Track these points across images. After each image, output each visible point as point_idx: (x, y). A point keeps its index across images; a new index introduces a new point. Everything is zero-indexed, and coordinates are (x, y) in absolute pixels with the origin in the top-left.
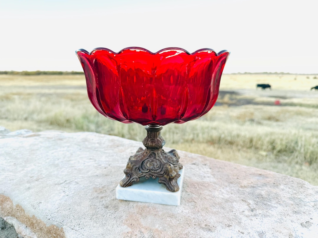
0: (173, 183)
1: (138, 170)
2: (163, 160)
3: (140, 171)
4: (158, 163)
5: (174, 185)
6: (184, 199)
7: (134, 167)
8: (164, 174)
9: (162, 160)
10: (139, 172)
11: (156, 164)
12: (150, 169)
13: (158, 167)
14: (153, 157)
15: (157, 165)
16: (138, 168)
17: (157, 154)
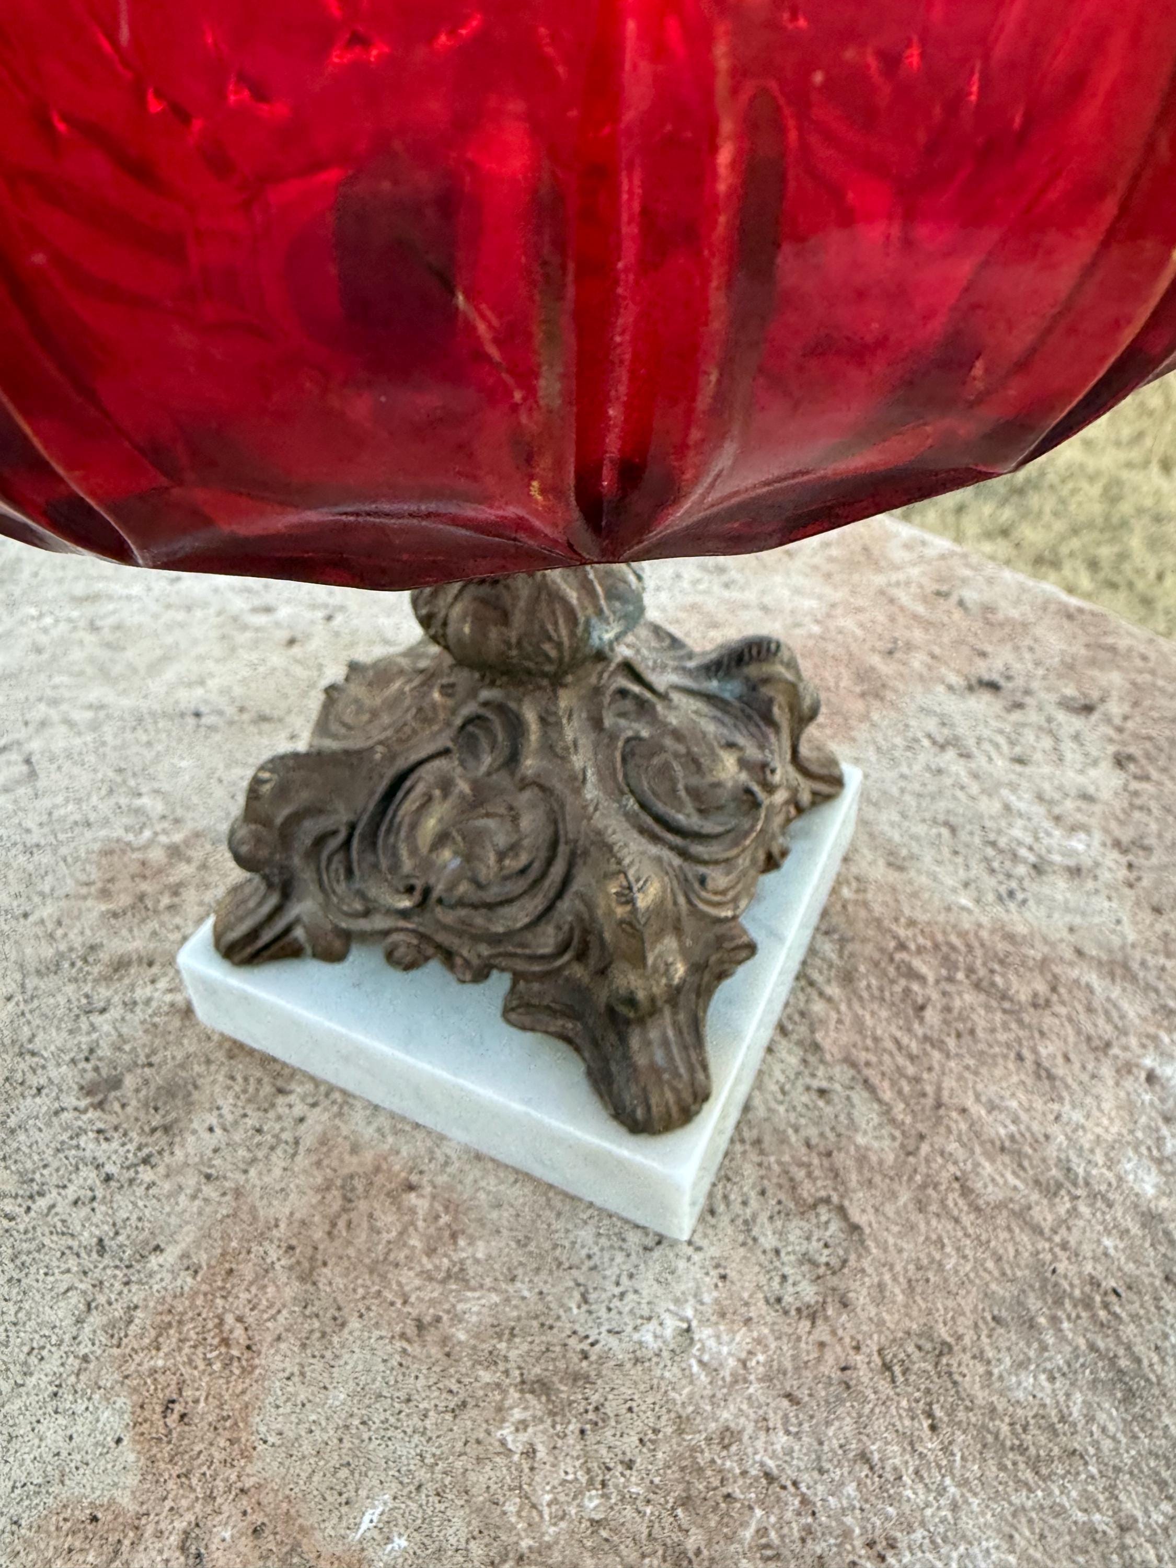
0: (648, 1043)
1: (337, 863)
2: (591, 792)
3: (349, 872)
4: (525, 823)
5: (654, 1069)
6: (758, 1142)
7: (308, 824)
8: (561, 954)
9: (578, 792)
10: (341, 888)
11: (502, 840)
12: (427, 892)
13: (523, 871)
14: (494, 744)
15: (513, 848)
16: (342, 836)
17: (543, 720)
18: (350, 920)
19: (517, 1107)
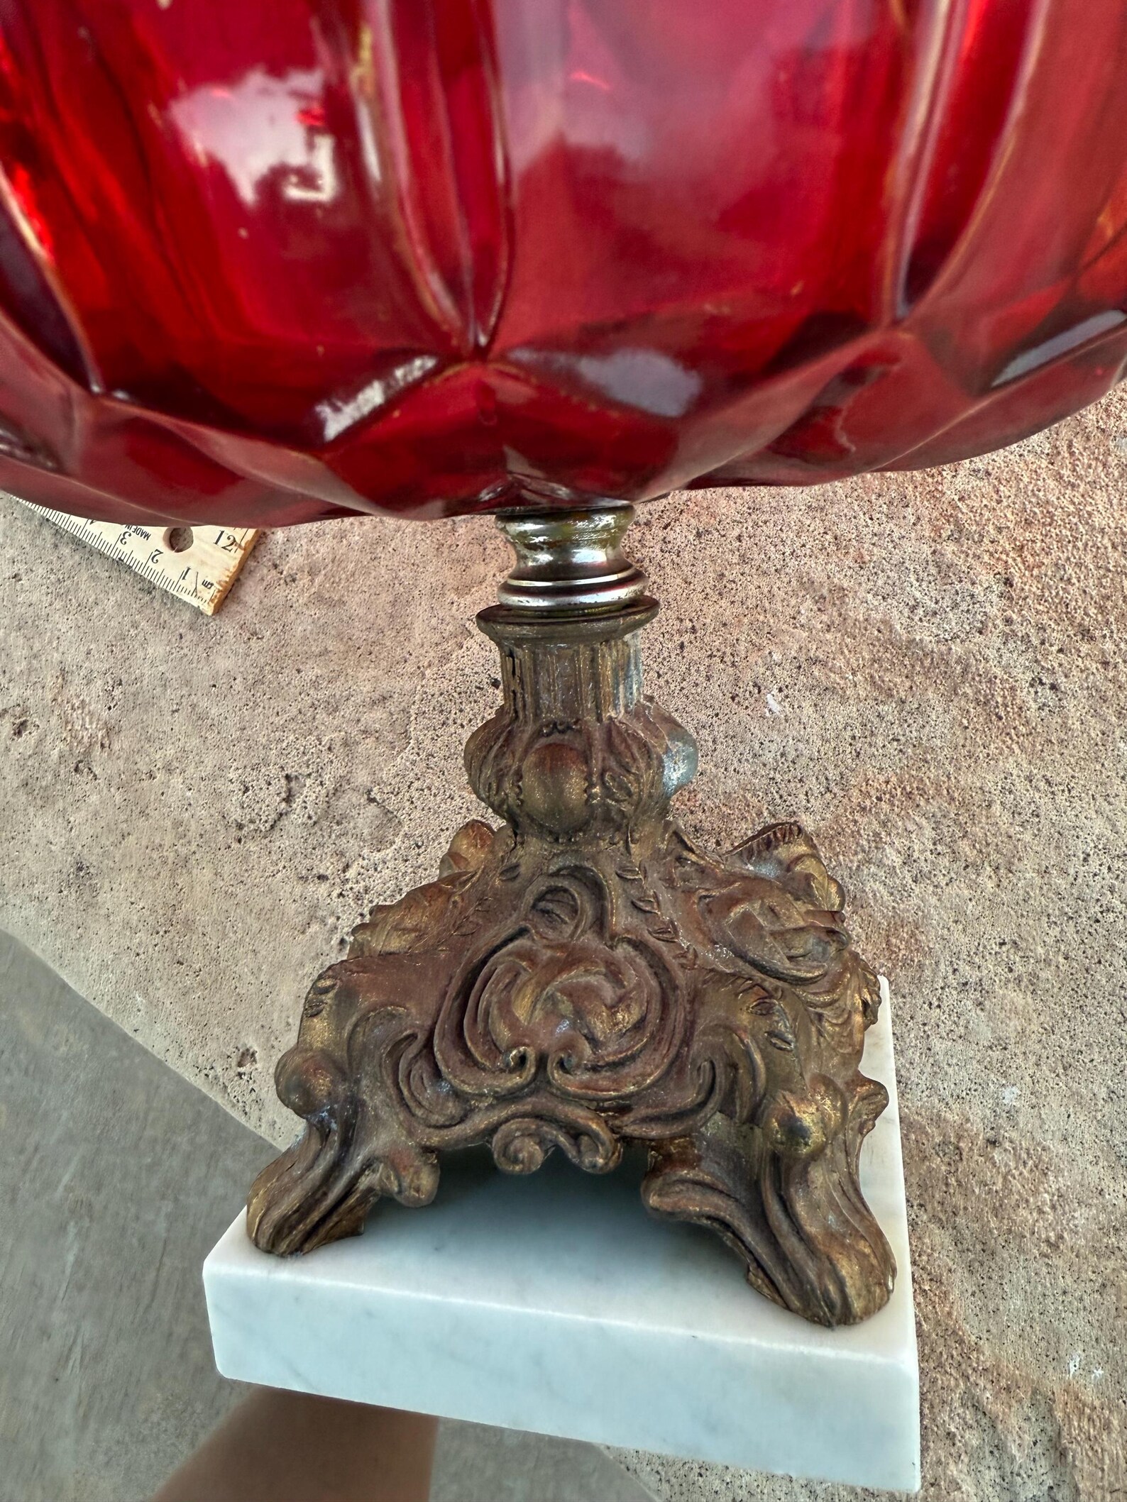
0: (814, 1207)
1: (421, 1068)
2: (686, 941)
3: (437, 1074)
4: (631, 978)
7: (380, 1032)
8: (703, 1104)
9: (672, 941)
10: (429, 1096)
11: (609, 995)
12: (542, 1061)
13: (639, 1026)
14: (574, 911)
15: (623, 1002)
16: (421, 1037)
17: (620, 877)
18: (444, 1132)
19: (678, 1331)
